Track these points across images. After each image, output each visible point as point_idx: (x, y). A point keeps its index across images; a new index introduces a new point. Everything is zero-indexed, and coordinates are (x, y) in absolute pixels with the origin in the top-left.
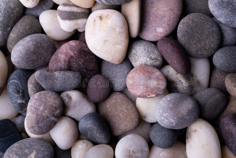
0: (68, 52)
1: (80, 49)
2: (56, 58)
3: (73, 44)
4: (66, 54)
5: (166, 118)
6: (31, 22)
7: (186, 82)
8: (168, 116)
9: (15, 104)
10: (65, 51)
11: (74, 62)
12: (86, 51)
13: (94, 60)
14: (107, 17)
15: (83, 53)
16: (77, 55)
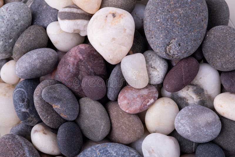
0: (77, 55)
1: (89, 53)
2: (65, 61)
3: (82, 48)
4: (75, 57)
5: (182, 125)
6: (36, 33)
7: (197, 97)
8: (185, 123)
9: (19, 112)
10: (74, 54)
11: (83, 66)
12: (95, 55)
13: (103, 65)
14: (120, 16)
15: (93, 57)
16: (85, 59)
